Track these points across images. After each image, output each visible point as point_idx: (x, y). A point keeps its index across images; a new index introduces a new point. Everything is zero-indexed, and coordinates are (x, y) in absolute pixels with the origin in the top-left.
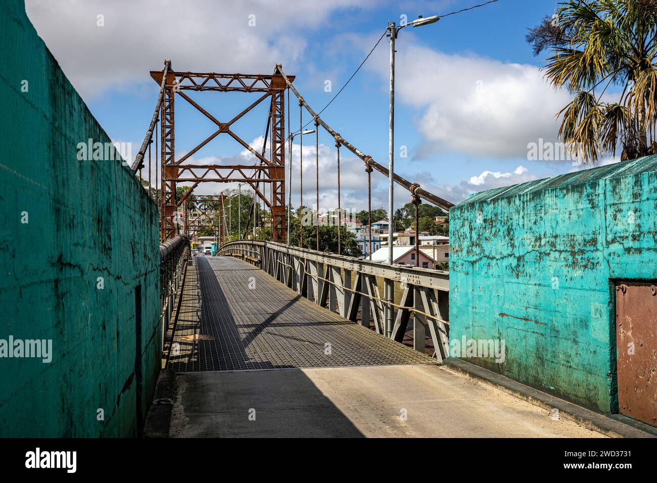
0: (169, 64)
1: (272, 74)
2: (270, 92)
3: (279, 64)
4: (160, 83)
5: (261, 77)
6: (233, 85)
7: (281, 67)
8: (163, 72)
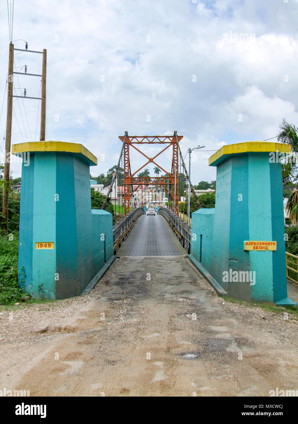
0: (126, 133)
1: (172, 136)
2: (172, 143)
3: (175, 131)
4: (123, 141)
5: (168, 137)
6: (155, 141)
7: (176, 132)
8: (124, 137)
